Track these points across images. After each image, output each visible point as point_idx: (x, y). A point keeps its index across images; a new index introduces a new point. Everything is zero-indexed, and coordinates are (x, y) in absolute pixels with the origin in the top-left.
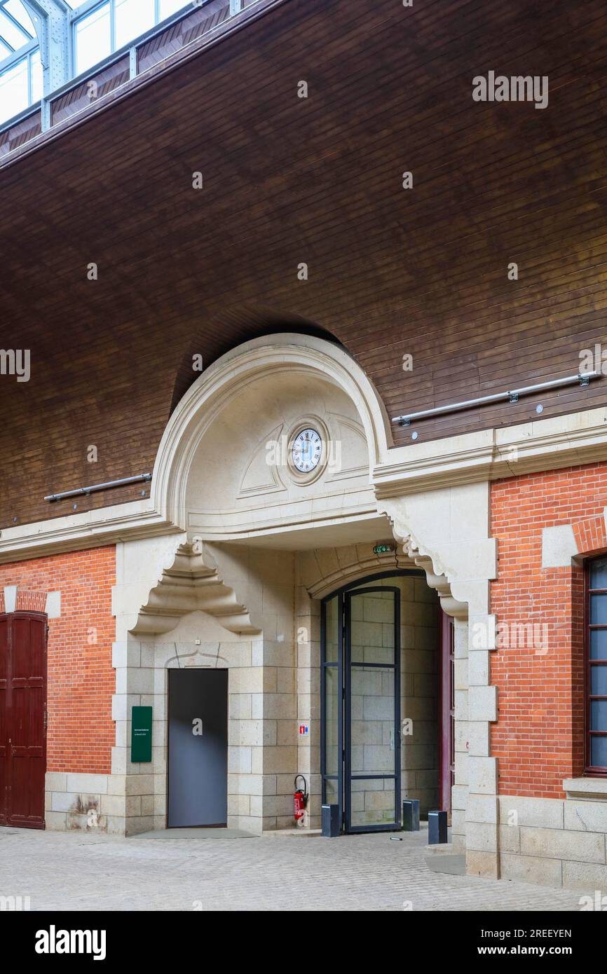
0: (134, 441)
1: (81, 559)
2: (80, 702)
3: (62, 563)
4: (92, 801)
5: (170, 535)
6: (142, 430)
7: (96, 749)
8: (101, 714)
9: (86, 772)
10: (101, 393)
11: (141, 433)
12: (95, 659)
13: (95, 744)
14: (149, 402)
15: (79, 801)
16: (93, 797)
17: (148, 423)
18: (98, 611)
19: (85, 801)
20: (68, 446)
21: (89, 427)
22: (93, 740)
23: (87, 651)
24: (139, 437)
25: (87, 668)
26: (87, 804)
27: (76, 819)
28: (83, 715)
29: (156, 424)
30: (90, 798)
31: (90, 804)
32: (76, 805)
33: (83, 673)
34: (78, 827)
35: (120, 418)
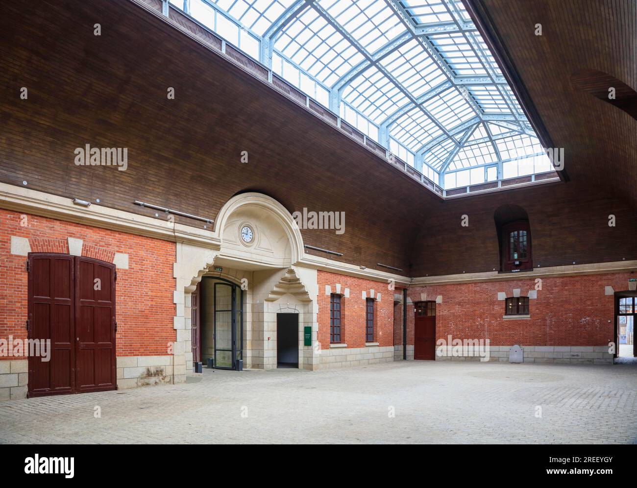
0: (203, 202)
1: (148, 242)
2: (147, 318)
3: (129, 239)
4: (159, 369)
5: (214, 250)
6: (210, 199)
7: (160, 343)
8: (163, 325)
9: (152, 355)
10: (198, 173)
11: (208, 200)
12: (159, 297)
13: (159, 341)
14: (220, 191)
15: (148, 370)
16: (160, 368)
17: (215, 199)
18: (160, 272)
19: (153, 370)
20: (158, 182)
21: (179, 181)
22: (157, 339)
23: (151, 292)
24: (207, 202)
25: (152, 301)
26: (155, 371)
27: (146, 380)
28: (149, 325)
29: (218, 201)
30: (157, 368)
31: (157, 371)
32: (146, 373)
33: (150, 303)
34: (148, 384)
35: (200, 188)
